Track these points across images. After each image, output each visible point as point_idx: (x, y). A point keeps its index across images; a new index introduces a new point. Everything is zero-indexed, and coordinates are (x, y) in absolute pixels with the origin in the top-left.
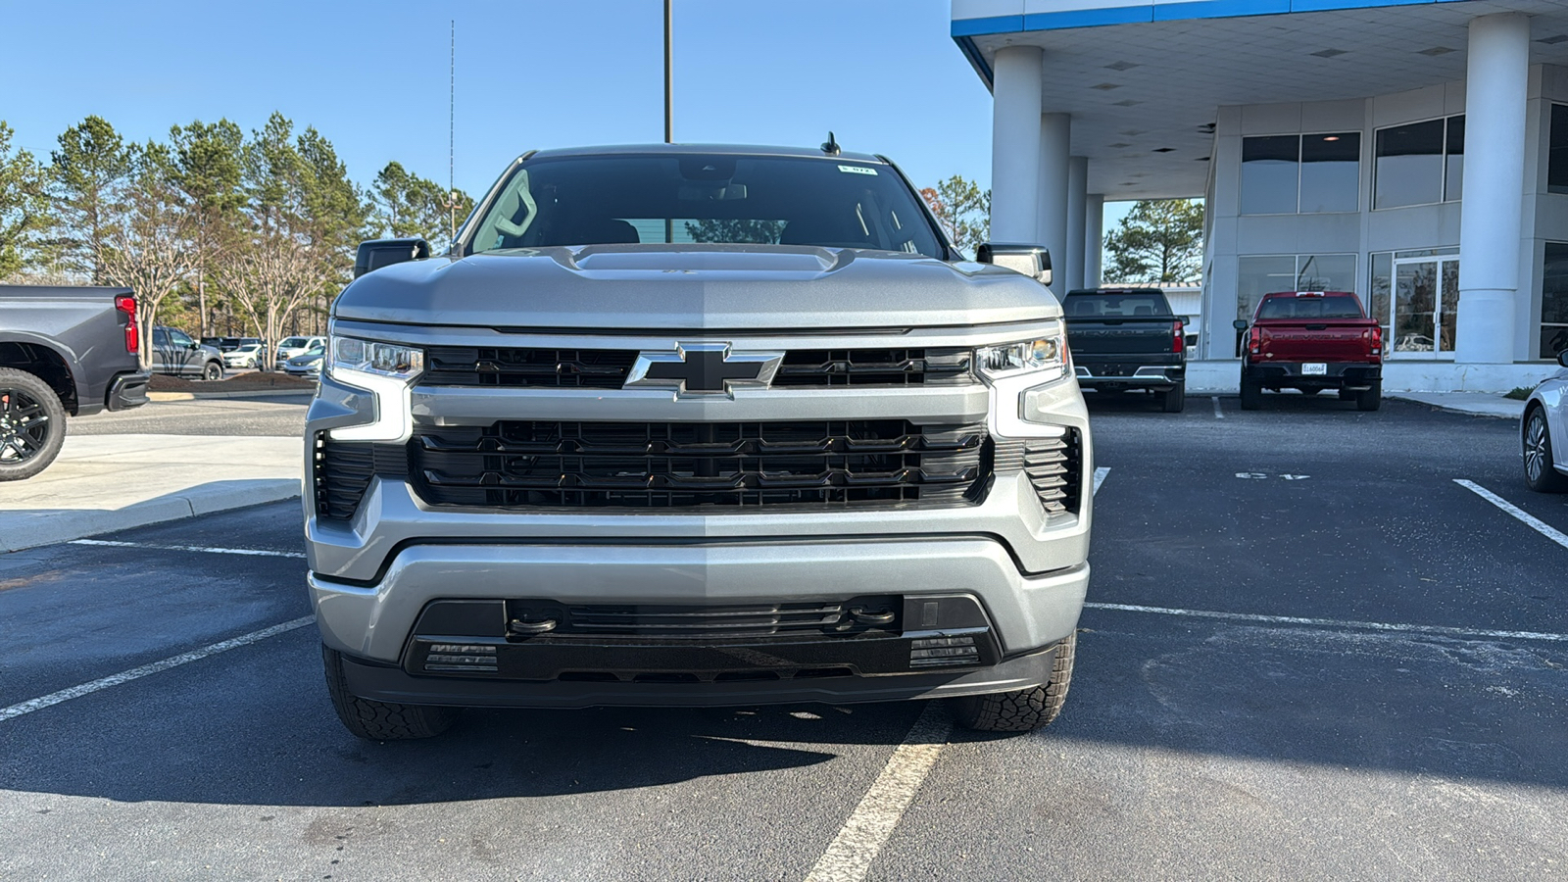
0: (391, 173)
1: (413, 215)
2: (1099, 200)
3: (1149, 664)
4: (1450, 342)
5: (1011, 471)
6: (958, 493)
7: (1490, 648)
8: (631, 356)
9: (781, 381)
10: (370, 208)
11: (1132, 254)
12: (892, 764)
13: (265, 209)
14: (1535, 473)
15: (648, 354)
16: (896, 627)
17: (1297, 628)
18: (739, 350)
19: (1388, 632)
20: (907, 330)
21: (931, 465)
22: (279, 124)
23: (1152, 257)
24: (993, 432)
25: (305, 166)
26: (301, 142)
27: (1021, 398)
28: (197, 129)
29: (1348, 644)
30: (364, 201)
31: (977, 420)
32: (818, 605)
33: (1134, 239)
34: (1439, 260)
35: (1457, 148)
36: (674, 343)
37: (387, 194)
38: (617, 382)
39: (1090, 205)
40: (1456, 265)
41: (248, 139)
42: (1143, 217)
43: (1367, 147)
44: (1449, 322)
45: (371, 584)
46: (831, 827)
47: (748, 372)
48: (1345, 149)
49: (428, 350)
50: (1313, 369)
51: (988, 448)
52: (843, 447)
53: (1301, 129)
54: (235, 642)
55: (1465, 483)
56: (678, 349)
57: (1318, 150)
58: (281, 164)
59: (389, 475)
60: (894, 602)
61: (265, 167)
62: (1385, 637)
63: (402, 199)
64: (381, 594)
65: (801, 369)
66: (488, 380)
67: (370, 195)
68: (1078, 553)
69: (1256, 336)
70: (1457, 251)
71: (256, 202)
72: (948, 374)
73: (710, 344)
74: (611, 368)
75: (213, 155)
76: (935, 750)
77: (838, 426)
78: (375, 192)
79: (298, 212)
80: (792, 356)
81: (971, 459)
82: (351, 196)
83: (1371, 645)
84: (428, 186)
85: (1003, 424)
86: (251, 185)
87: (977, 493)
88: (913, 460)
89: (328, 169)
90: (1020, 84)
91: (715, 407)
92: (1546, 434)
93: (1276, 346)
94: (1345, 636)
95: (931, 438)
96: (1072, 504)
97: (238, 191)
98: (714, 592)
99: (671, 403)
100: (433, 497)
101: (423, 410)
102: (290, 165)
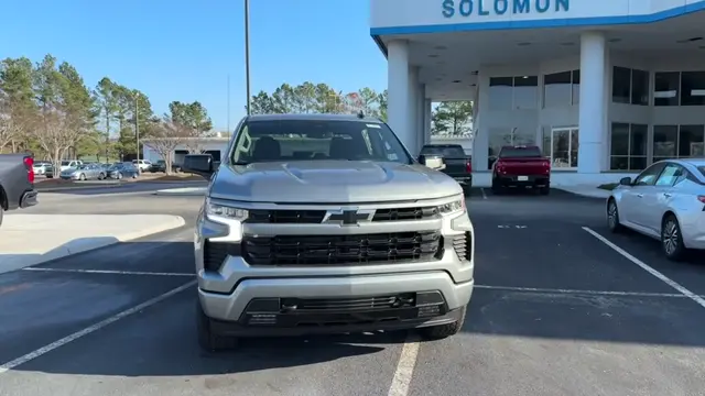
0: (104, 82)
1: (115, 102)
2: (430, 101)
3: (483, 309)
4: (575, 164)
5: (448, 248)
6: (432, 256)
7: (602, 298)
8: (324, 212)
9: (375, 219)
10: (95, 99)
11: (442, 122)
12: (404, 351)
13: (43, 99)
14: (613, 225)
15: (330, 211)
16: (414, 303)
17: (532, 292)
18: (362, 209)
19: (564, 293)
20: (416, 201)
21: (424, 247)
22: (49, 59)
23: (450, 124)
24: (443, 234)
25: (63, 79)
26: (61, 68)
27: (452, 221)
28: (9, 62)
29: (552, 299)
30: (92, 95)
31: (438, 231)
32: (388, 297)
33: (442, 116)
34: (570, 129)
35: (577, 81)
36: (339, 207)
37: (102, 92)
38: (319, 221)
39: (426, 103)
40: (577, 131)
41: (35, 67)
42: (446, 106)
43: (540, 80)
44: (575, 154)
45: (230, 293)
46: (391, 375)
47: (364, 217)
48: (532, 81)
49: (250, 210)
50: (522, 178)
51: (442, 239)
52: (395, 241)
53: (514, 74)
54: (128, 312)
55: (587, 229)
56: (340, 209)
57: (520, 82)
58: (52, 78)
59: (235, 254)
60: (413, 295)
61: (44, 79)
62: (563, 296)
63: (110, 94)
64: (234, 296)
65: (382, 215)
66: (272, 221)
67: (94, 92)
68: (470, 275)
69: (500, 164)
70: (577, 126)
71: (40, 96)
72: (429, 215)
73: (352, 208)
74: (317, 217)
75: (17, 73)
76: (417, 344)
77: (393, 235)
78: (97, 91)
79: (61, 101)
80: (378, 211)
81: (437, 243)
82: (86, 93)
83: (561, 299)
84: (122, 89)
85: (446, 231)
86: (37, 88)
87: (439, 255)
88: (418, 245)
89: (75, 81)
90: (399, 55)
91: (353, 229)
92: (616, 210)
93: (507, 169)
94: (550, 295)
95: (424, 238)
96: (468, 257)
97: (30, 90)
98: (354, 293)
99: (337, 228)
100: (251, 262)
101: (248, 231)
102: (56, 79)
